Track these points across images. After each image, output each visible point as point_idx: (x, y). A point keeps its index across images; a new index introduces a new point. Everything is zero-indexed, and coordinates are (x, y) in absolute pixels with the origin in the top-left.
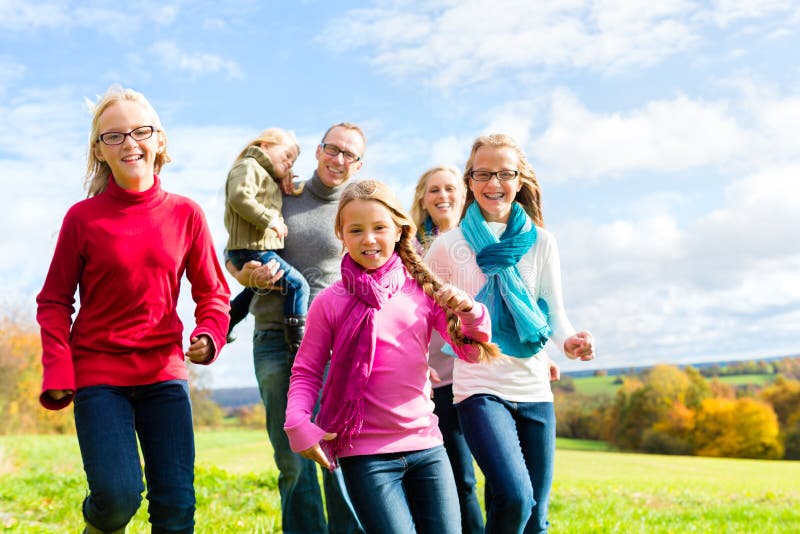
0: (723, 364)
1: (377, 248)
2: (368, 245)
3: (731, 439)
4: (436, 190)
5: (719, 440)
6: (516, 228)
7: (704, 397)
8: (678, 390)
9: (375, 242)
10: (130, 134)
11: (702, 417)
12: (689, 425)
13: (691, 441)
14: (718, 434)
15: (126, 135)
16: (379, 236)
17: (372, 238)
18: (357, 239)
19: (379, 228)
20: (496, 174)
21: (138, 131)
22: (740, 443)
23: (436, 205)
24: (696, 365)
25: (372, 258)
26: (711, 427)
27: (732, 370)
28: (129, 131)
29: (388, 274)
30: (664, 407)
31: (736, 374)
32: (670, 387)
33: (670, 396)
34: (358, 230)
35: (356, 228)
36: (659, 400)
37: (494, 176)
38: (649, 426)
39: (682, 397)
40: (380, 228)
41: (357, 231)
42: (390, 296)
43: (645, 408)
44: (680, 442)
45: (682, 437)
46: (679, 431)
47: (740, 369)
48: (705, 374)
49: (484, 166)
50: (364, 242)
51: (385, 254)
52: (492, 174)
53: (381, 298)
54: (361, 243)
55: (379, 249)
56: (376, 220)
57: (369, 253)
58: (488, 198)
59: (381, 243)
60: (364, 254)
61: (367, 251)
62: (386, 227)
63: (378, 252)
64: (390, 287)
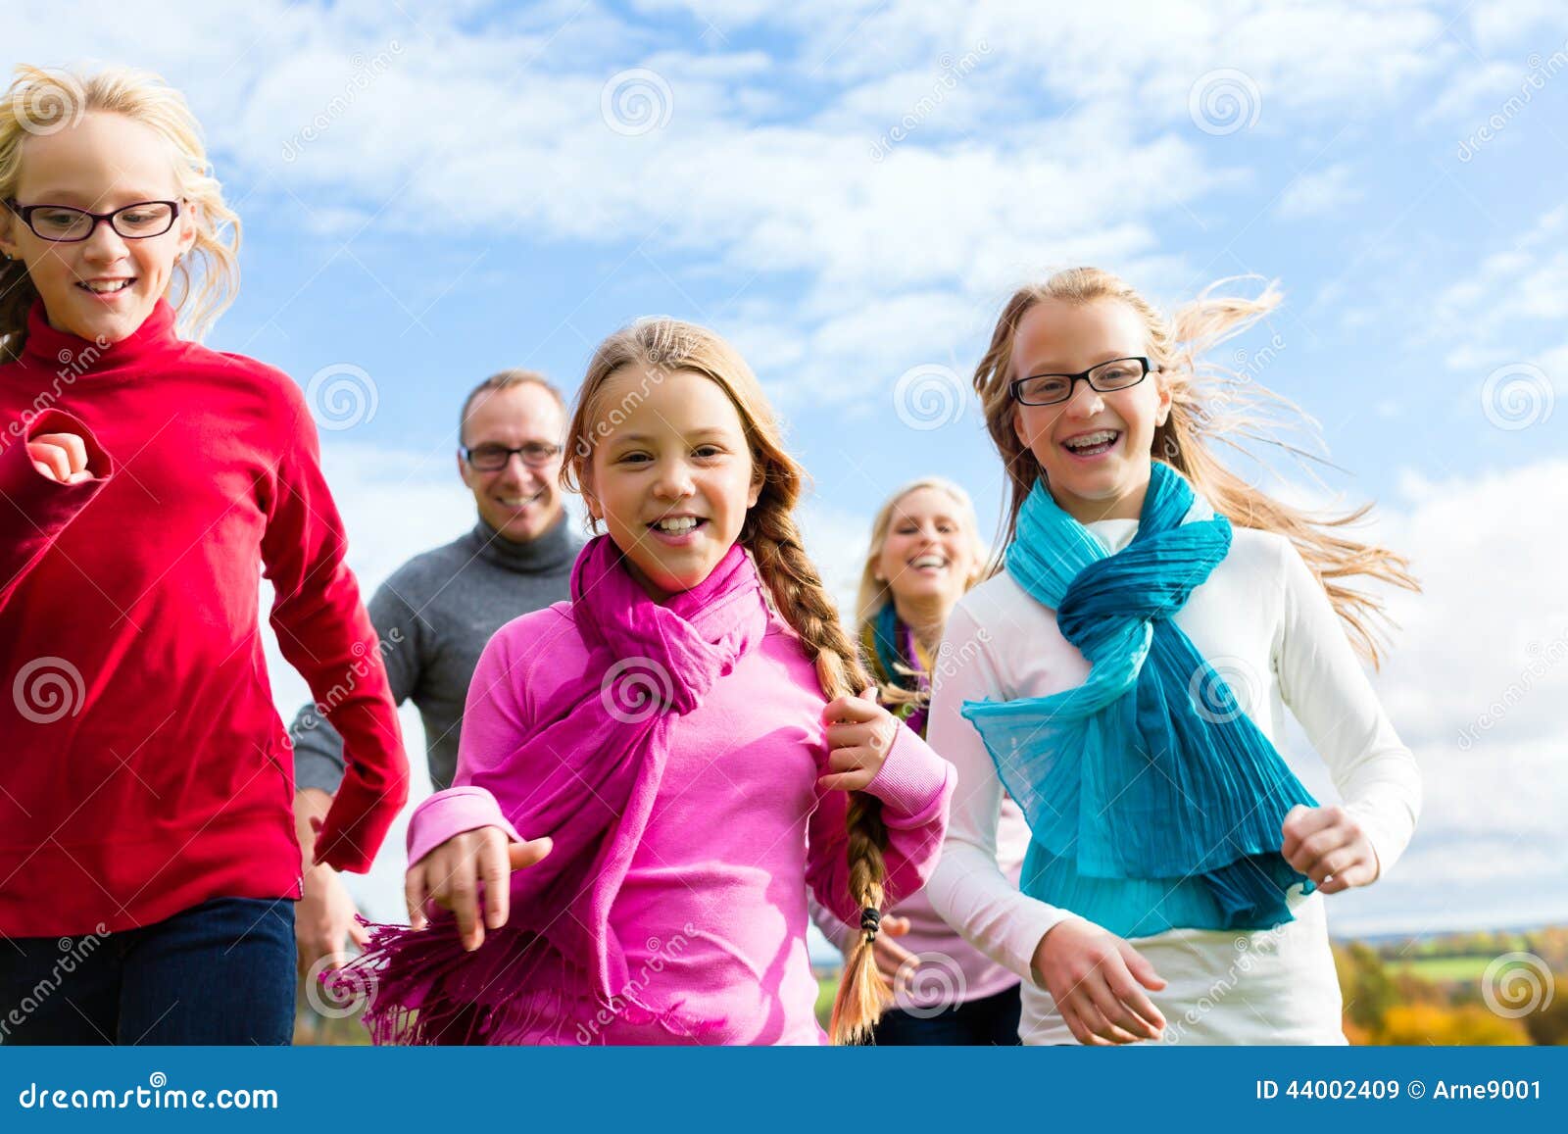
0: (1425, 935)
1: (695, 508)
2: (669, 497)
4: (912, 528)
6: (1164, 519)
9: (692, 490)
10: (109, 218)
15: (98, 219)
16: (703, 474)
17: (683, 476)
18: (635, 483)
19: (704, 451)
20: (1085, 376)
21: (131, 212)
23: (910, 562)
24: (1374, 938)
25: (683, 547)
27: (1444, 945)
28: (108, 210)
29: (717, 604)
31: (1451, 954)
34: (641, 455)
35: (636, 447)
37: (1081, 384)
40: (708, 452)
41: (637, 458)
42: (726, 670)
48: (1389, 955)
49: (1049, 358)
50: (658, 490)
51: (720, 535)
52: (1074, 378)
53: (699, 677)
54: (649, 494)
55: (702, 514)
56: (700, 424)
57: (674, 525)
58: (1073, 450)
59: (710, 496)
60: (656, 526)
61: (667, 518)
62: (724, 450)
63: (701, 522)
64: (725, 641)
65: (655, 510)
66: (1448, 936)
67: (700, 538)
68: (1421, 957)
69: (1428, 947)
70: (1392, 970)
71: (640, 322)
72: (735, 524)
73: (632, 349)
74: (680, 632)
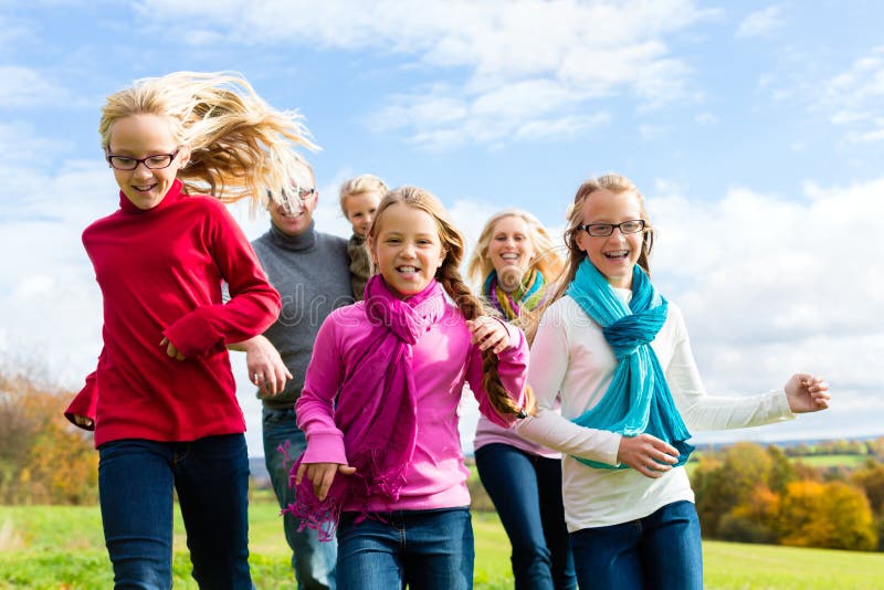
0: (811, 442)
1: (416, 263)
2: (407, 258)
3: (819, 526)
4: (503, 238)
5: (806, 527)
7: (790, 480)
8: (760, 470)
9: (415, 256)
11: (787, 501)
12: (773, 509)
13: (775, 529)
14: (806, 520)
15: (139, 162)
16: (420, 251)
17: (412, 250)
18: (393, 250)
20: (619, 226)
22: (830, 532)
23: (501, 255)
24: (781, 443)
25: (410, 280)
26: (798, 512)
27: (822, 448)
29: (424, 302)
30: (744, 489)
31: (825, 453)
32: (752, 468)
33: (751, 476)
34: (397, 240)
35: (395, 237)
36: (738, 481)
37: (617, 230)
38: (727, 510)
39: (764, 477)
40: (423, 242)
42: (428, 329)
43: (723, 490)
44: (763, 529)
45: (765, 524)
46: (761, 516)
47: (830, 448)
48: (790, 453)
49: (603, 216)
50: (402, 255)
51: (425, 276)
52: (614, 227)
53: (418, 332)
54: (398, 255)
55: (418, 266)
56: (422, 231)
57: (405, 269)
58: (608, 256)
59: (422, 259)
60: (399, 269)
61: (404, 266)
62: (430, 242)
63: (417, 270)
64: (428, 317)
65: (399, 262)
66: (824, 442)
67: (417, 276)
68: (809, 455)
69: (813, 449)
70: (792, 461)
71: (404, 186)
72: (432, 272)
73: (398, 197)
74: (411, 313)
